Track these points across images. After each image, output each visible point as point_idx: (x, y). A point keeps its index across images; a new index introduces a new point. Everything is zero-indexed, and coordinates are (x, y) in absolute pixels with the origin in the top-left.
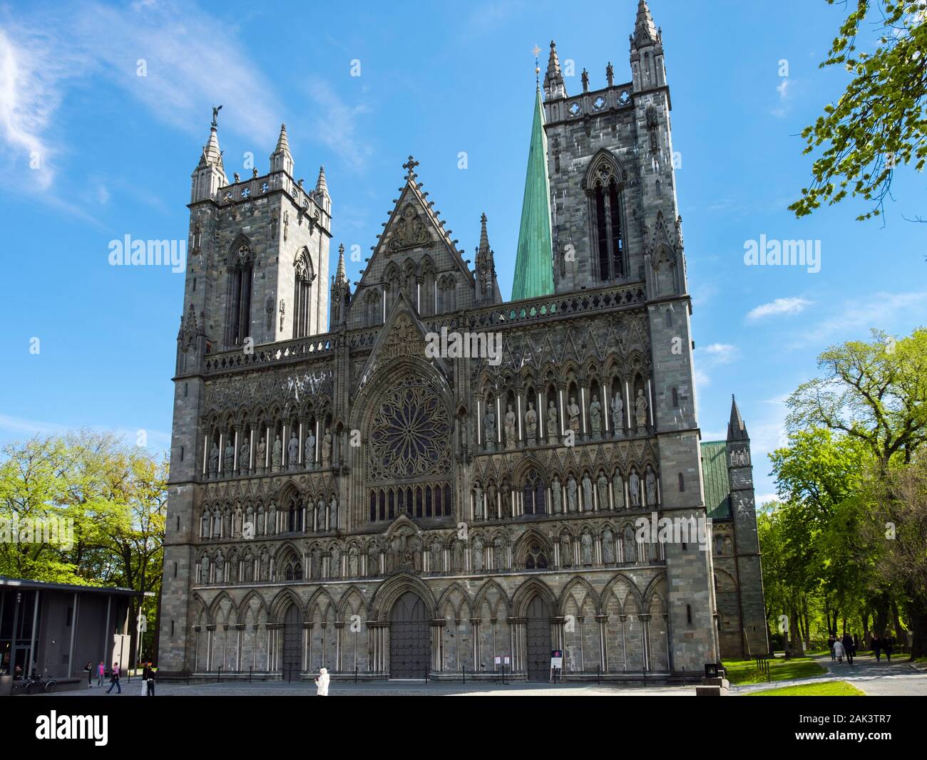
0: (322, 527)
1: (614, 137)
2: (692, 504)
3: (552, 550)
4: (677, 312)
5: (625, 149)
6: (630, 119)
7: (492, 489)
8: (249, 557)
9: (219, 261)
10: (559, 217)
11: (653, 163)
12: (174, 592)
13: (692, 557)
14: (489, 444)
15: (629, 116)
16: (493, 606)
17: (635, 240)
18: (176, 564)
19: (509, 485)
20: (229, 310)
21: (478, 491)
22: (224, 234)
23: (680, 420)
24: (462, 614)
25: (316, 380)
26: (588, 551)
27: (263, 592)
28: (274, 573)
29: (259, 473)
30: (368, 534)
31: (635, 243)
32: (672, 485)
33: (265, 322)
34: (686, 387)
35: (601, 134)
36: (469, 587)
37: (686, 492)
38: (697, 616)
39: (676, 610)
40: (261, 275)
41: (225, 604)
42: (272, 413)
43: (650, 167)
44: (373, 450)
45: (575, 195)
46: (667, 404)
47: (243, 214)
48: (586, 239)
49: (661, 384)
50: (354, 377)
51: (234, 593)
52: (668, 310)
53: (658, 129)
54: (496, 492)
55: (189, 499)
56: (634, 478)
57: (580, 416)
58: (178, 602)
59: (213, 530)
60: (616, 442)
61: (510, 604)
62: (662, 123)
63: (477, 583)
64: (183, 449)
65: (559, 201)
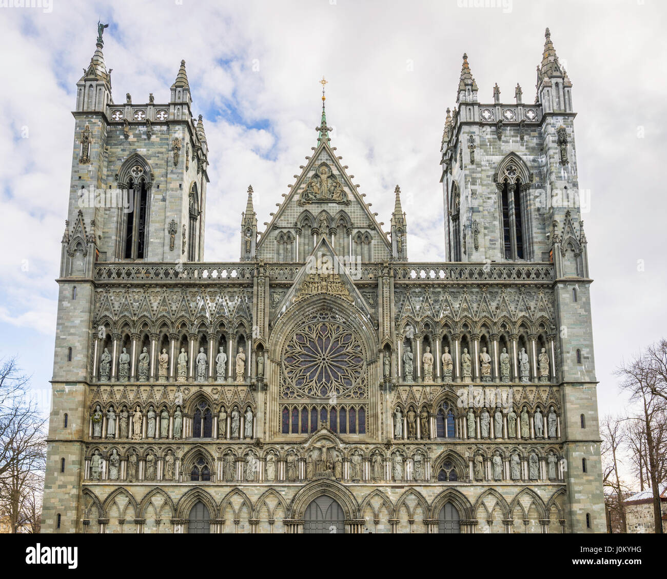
0: (236, 435)
1: (522, 145)
2: (591, 438)
3: (468, 466)
4: (581, 292)
5: (531, 157)
6: (536, 134)
7: (412, 414)
8: (150, 457)
9: (108, 176)
10: (474, 201)
11: (562, 171)
12: (60, 487)
13: (591, 478)
14: (409, 377)
15: (535, 131)
16: (412, 510)
17: (539, 231)
18: (63, 460)
19: (428, 412)
20: (121, 224)
21: (399, 415)
22: (114, 150)
23: (582, 374)
24: (381, 516)
25: (230, 303)
26: (498, 469)
27: (169, 491)
28: (181, 474)
29: (162, 381)
30: (288, 444)
31: (538, 233)
32: (576, 423)
33: (167, 241)
34: (588, 350)
35: (511, 141)
36: (390, 493)
37: (587, 429)
38: (595, 523)
39: (578, 517)
40: (160, 197)
41: (122, 500)
42: (178, 327)
43: (559, 175)
44: (286, 372)
45: (487, 185)
46: (572, 361)
47: (138, 136)
48: (497, 223)
49: (568, 346)
50: (274, 305)
51: (132, 490)
52: (574, 289)
53: (567, 145)
54: (416, 417)
55: (80, 398)
56: (538, 415)
57: (491, 363)
58: (67, 496)
59: (107, 430)
60: (524, 386)
61: (428, 509)
62: (570, 142)
63: (397, 490)
64: (70, 349)
65: (474, 187)
